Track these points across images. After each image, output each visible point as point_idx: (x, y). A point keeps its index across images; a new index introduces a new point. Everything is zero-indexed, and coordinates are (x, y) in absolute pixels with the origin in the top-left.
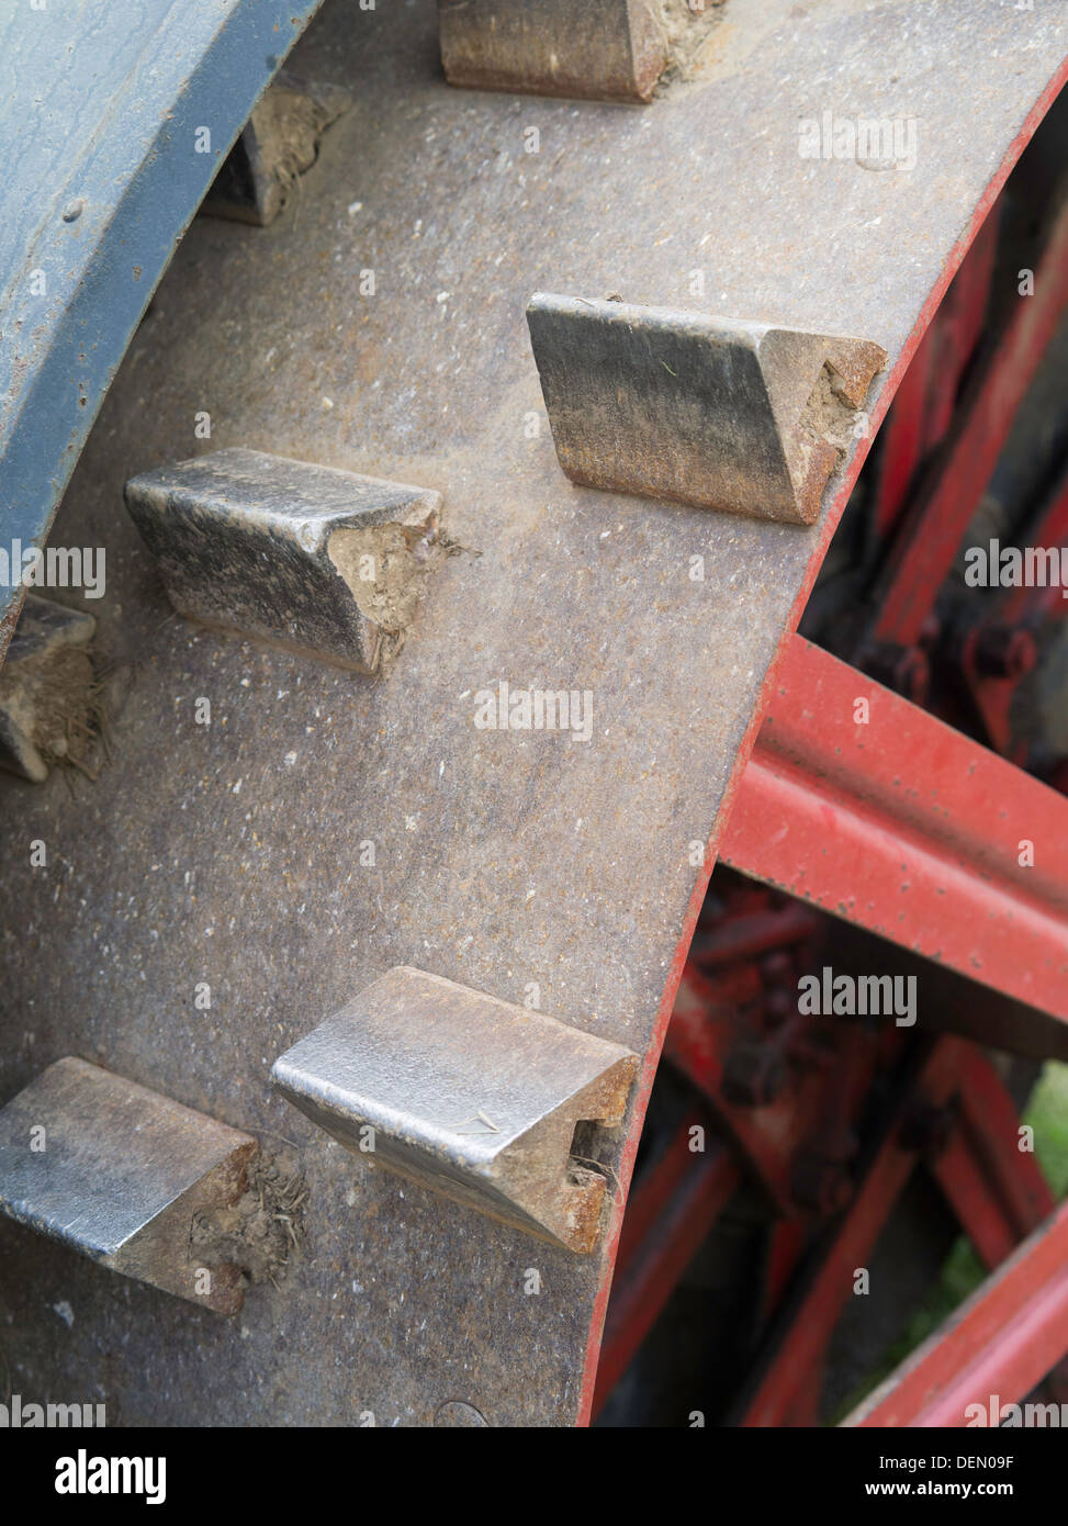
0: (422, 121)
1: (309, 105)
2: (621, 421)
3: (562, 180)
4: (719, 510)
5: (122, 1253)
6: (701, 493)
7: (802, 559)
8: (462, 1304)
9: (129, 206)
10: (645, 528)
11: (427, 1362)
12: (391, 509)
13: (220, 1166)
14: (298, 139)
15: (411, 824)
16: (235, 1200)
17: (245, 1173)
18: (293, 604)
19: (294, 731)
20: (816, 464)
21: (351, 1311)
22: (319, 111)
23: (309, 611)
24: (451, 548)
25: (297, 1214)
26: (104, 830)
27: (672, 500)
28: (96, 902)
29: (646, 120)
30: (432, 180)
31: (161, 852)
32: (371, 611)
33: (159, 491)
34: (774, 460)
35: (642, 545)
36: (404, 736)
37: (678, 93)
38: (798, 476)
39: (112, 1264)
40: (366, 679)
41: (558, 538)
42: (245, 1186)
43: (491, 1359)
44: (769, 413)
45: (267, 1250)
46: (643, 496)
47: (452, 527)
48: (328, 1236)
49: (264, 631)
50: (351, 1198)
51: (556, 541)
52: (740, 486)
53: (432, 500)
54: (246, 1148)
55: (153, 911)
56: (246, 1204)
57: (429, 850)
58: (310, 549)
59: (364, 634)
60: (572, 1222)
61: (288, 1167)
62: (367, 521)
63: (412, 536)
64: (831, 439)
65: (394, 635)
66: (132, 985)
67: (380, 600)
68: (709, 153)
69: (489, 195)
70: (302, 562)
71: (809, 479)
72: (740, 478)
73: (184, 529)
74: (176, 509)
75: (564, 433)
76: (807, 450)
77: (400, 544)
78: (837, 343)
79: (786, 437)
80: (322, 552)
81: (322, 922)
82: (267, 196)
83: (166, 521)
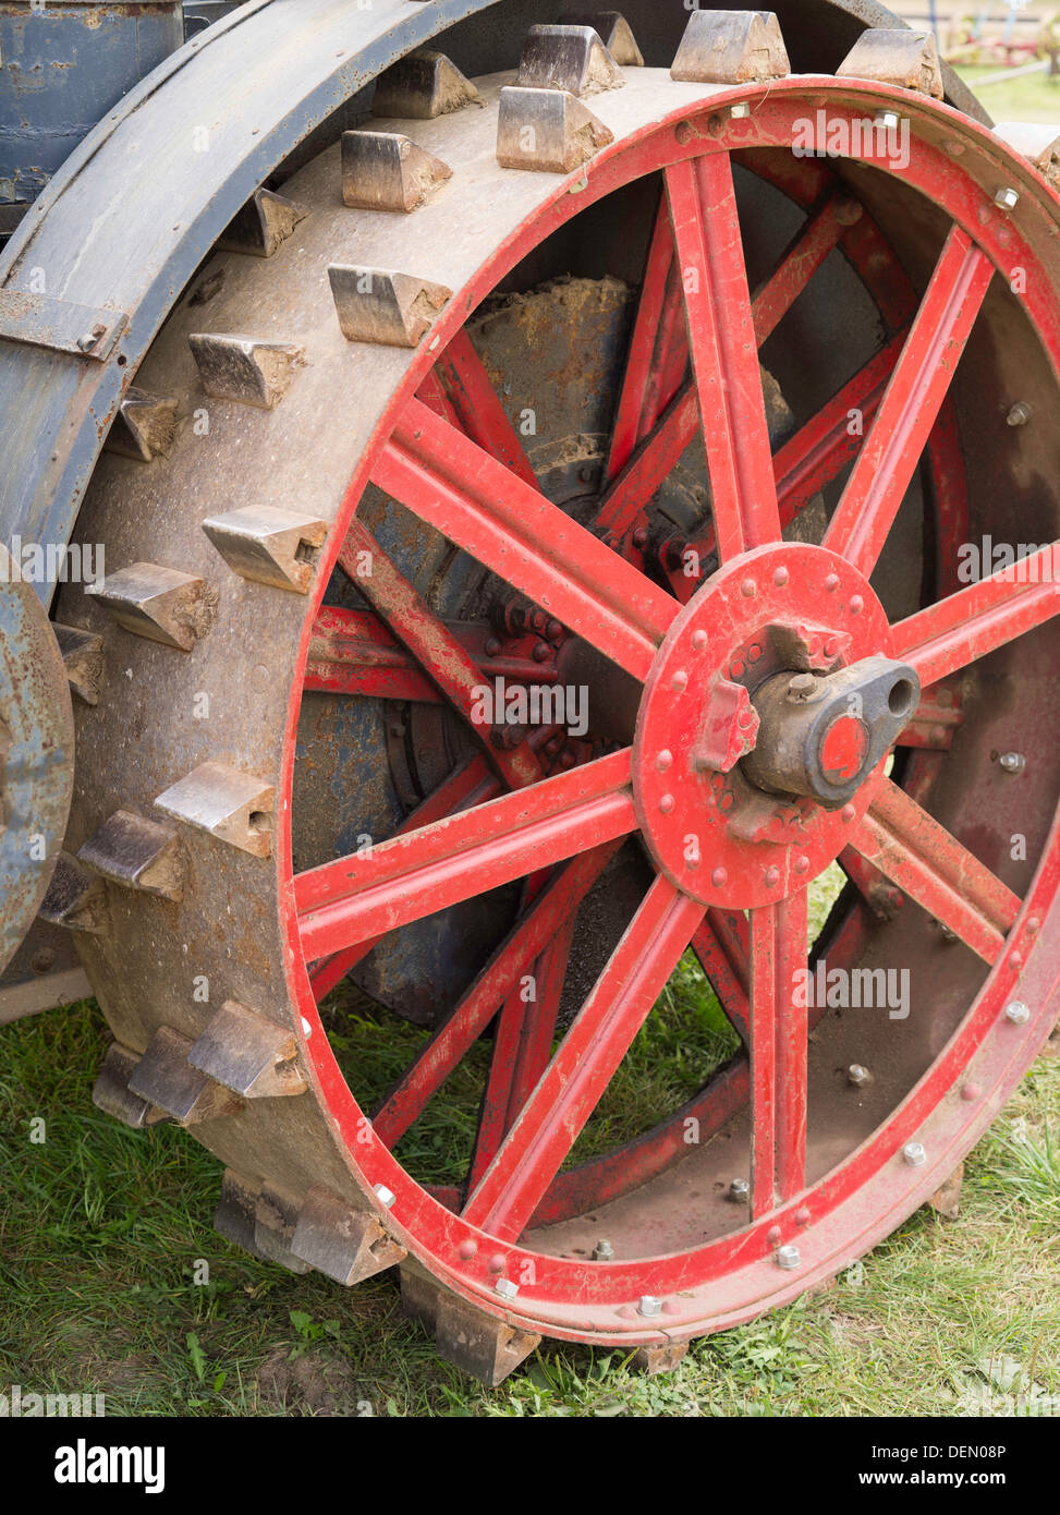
0: (333, 219)
1: (291, 211)
2: (358, 311)
3: (374, 240)
4: (388, 344)
5: (145, 604)
6: (381, 337)
7: (410, 359)
8: (264, 627)
9: (196, 225)
10: (366, 353)
11: (252, 652)
12: (281, 346)
13: (188, 585)
14: (285, 224)
15: (273, 458)
16: (194, 601)
17: (199, 592)
18: (243, 380)
19: (240, 432)
20: (417, 326)
21: (229, 640)
22: (295, 214)
23: (247, 383)
24: (304, 364)
25: (216, 606)
26: (169, 477)
27: (373, 341)
28: (162, 505)
29: (407, 219)
30: (330, 240)
31: (188, 481)
32: (270, 383)
33: (199, 336)
34: (399, 320)
35: (363, 358)
36: (276, 429)
37: (422, 209)
38: (409, 327)
39: (141, 607)
40: (268, 410)
41: (338, 358)
42: (198, 597)
43: (271, 644)
44: (395, 301)
45: (202, 622)
46: (367, 342)
47: (306, 357)
48: (224, 612)
49: (235, 395)
50: (234, 597)
51: (338, 360)
52: (391, 333)
53: (299, 348)
54: (200, 582)
55: (182, 503)
56: (198, 603)
57: (278, 466)
58: (246, 353)
59: (266, 391)
60: (297, 575)
61: (215, 590)
62: (270, 348)
63: (290, 359)
64: (426, 318)
65: (278, 394)
66: (171, 533)
67: (275, 380)
68: (423, 230)
69: (347, 246)
70: (244, 359)
71: (414, 330)
72: (392, 330)
73: (207, 350)
74: (204, 342)
75: (343, 318)
76: (413, 319)
77: (285, 360)
78: (429, 284)
79: (403, 312)
80: (251, 355)
81: (238, 497)
82: (269, 245)
83: (201, 348)
